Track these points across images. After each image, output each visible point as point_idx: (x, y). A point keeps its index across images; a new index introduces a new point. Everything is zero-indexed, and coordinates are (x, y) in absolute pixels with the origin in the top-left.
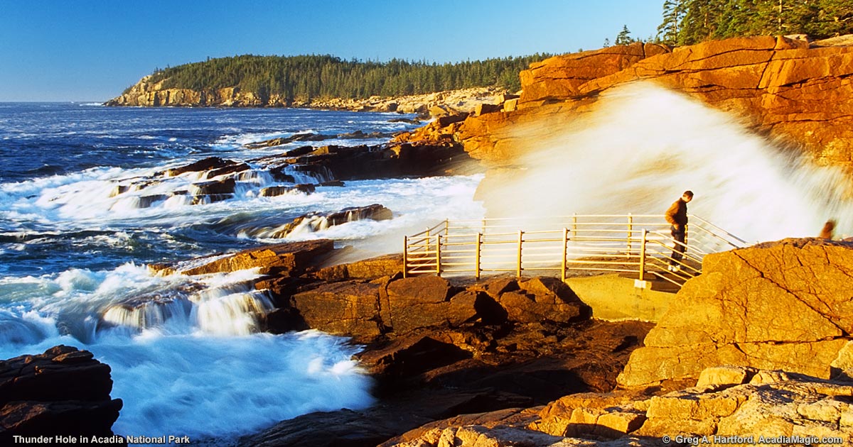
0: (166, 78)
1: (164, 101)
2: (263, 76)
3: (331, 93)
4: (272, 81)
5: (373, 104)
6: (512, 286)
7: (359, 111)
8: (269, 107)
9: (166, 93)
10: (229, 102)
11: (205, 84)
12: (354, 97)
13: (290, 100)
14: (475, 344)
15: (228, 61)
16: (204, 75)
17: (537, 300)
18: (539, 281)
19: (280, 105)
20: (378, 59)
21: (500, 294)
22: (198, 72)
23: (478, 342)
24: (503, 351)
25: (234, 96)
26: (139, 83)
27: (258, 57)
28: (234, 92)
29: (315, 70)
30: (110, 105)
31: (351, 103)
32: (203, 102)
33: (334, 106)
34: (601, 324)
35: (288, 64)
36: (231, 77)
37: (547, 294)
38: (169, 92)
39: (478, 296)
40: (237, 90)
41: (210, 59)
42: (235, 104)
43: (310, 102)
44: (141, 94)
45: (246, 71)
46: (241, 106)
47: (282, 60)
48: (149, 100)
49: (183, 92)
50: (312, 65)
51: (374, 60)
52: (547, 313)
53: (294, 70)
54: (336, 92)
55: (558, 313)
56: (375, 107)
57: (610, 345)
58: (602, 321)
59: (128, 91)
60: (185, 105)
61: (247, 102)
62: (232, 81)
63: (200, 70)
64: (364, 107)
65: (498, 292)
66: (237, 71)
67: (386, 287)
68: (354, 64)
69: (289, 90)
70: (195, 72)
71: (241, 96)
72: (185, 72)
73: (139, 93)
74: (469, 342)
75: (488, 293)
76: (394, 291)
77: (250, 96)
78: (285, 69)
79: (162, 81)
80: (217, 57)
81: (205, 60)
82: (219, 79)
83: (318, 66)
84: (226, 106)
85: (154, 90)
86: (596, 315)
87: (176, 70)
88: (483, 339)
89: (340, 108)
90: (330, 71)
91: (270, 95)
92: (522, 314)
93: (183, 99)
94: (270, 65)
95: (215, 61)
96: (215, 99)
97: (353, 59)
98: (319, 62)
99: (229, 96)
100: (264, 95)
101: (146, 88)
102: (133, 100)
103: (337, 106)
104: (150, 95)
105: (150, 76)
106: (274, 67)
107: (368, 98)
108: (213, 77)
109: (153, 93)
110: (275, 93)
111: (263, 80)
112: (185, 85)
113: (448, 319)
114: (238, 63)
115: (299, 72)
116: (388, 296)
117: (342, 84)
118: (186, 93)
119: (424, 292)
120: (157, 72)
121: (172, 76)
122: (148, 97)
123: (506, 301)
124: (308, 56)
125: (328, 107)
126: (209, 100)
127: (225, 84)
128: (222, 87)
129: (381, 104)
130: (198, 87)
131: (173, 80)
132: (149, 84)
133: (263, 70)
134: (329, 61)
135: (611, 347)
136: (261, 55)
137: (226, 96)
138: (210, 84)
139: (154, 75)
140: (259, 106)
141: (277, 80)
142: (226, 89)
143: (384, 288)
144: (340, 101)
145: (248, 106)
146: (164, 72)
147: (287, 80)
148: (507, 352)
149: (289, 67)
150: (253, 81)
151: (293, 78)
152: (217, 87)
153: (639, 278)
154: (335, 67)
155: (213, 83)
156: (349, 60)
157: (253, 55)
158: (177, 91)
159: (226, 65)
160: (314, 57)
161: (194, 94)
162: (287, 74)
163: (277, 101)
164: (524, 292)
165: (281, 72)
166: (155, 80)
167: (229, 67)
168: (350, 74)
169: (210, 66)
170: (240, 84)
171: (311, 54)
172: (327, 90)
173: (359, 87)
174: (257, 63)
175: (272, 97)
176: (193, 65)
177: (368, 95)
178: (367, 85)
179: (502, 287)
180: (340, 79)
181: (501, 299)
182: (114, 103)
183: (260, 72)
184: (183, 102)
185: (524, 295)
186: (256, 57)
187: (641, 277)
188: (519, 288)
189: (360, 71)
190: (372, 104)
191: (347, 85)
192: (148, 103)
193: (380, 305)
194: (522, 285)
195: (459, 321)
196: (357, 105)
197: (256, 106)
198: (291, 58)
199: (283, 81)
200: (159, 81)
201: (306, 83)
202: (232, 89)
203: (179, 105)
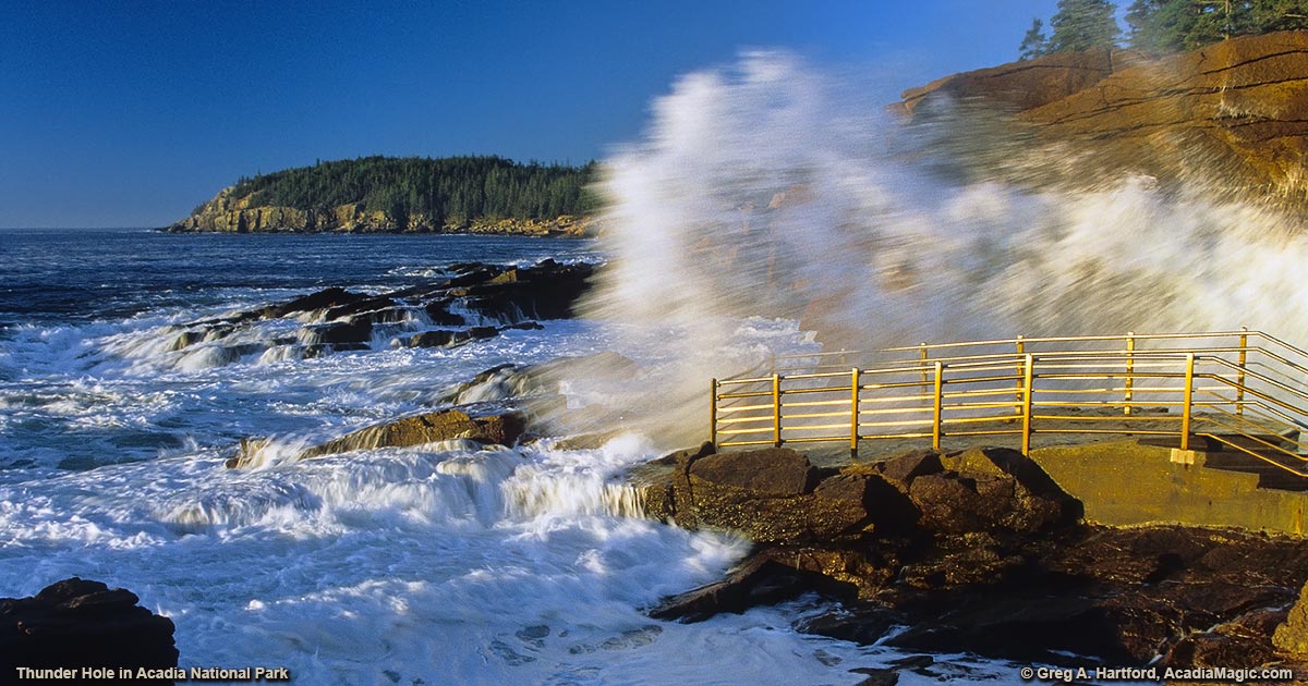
0: (256, 190)
1: (253, 225)
2: (399, 187)
3: (500, 210)
4: (412, 195)
5: (563, 227)
6: (929, 465)
7: (542, 236)
8: (408, 232)
9: (256, 212)
10: (348, 226)
11: (313, 199)
12: (534, 216)
13: (439, 223)
14: (865, 573)
15: (348, 165)
16: (312, 185)
17: (981, 490)
18: (982, 454)
19: (425, 230)
20: (568, 162)
21: (909, 480)
22: (303, 181)
23: (870, 570)
24: (919, 585)
25: (356, 217)
26: (216, 198)
27: (392, 159)
28: (357, 211)
29: (475, 179)
30: (174, 231)
31: (529, 225)
32: (311, 225)
33: (504, 230)
34: (1103, 533)
35: (436, 169)
36: (351, 190)
37: (998, 478)
38: (260, 212)
39: (867, 482)
40: (361, 208)
41: (321, 163)
42: (358, 229)
43: (469, 224)
44: (219, 215)
45: (374, 178)
46: (367, 232)
47: (427, 164)
48: (231, 223)
49: (281, 211)
50: (471, 170)
51: (562, 163)
52: (999, 514)
53: (444, 178)
54: (506, 211)
55: (1022, 512)
56: (565, 232)
57: (1134, 572)
58: (1103, 527)
59: (200, 210)
60: (284, 231)
61: (375, 226)
62: (354, 195)
63: (307, 178)
64: (550, 231)
65: (905, 475)
66: (361, 180)
67: (687, 469)
68: (534, 169)
69: (437, 207)
70: (298, 181)
71: (367, 216)
72: (283, 181)
73: (216, 213)
74: (851, 570)
75: (884, 477)
76: (702, 476)
77: (380, 216)
78: (431, 177)
79: (250, 196)
80: (331, 160)
81: (313, 164)
82: (334, 192)
83: (480, 172)
84: (344, 231)
85: (238, 209)
86: (1091, 518)
87: (269, 179)
88: (879, 563)
89: (514, 233)
90: (499, 180)
91: (409, 214)
92: (951, 516)
93: (281, 222)
94: (408, 171)
95: (328, 165)
96: (329, 222)
97: (532, 162)
98: (480, 167)
99: (348, 216)
100: (400, 213)
101: (226, 206)
102: (207, 224)
103: (509, 230)
104: (232, 216)
105: (231, 188)
106: (415, 174)
107: (555, 218)
108: (324, 188)
109: (238, 213)
110: (416, 212)
111: (399, 193)
112: (284, 201)
113: (811, 526)
114: (362, 168)
115: (452, 181)
116: (691, 485)
117: (515, 198)
118: (285, 213)
119: (763, 477)
120: (243, 181)
121: (264, 187)
122: (229, 219)
123: (921, 491)
124: (465, 158)
125: (495, 232)
126: (320, 223)
127: (342, 199)
128: (339, 203)
129: (574, 227)
130: (303, 203)
131: (266, 194)
132: (231, 199)
133: (398, 178)
134: (496, 165)
135: (1137, 575)
136: (396, 156)
137: (345, 217)
138: (320, 199)
139: (237, 186)
140: (393, 231)
141: (419, 193)
142: (344, 207)
143: (684, 471)
144: (514, 223)
145: (377, 231)
146: (253, 182)
147: (435, 194)
148: (927, 586)
149: (438, 174)
150: (385, 194)
151: (443, 190)
152: (331, 203)
153: (1179, 447)
154: (505, 173)
155: (325, 198)
156: (526, 164)
157: (385, 156)
158: (272, 209)
159: (346, 171)
160: (474, 159)
161: (297, 214)
162: (434, 185)
163: (420, 224)
164: (953, 475)
165: (425, 182)
166: (240, 194)
167: (349, 174)
168: (528, 183)
169: (319, 173)
170: (364, 200)
171: (469, 155)
172: (493, 207)
173: (542, 202)
174: (391, 168)
175: (412, 217)
176: (295, 172)
177: (554, 214)
178: (553, 200)
179: (911, 465)
180: (514, 190)
181: (912, 488)
182: (180, 228)
183: (394, 181)
184: (282, 226)
185: (955, 482)
186: (388, 160)
187: (1184, 443)
188: (942, 469)
189: (542, 178)
190: (560, 227)
191: (522, 199)
192: (229, 227)
193: (674, 504)
194: (948, 464)
195: (832, 529)
196: (541, 228)
197: (390, 231)
198: (440, 162)
199: (428, 195)
200: (245, 196)
201: (462, 197)
202: (354, 207)
203: (275, 231)
